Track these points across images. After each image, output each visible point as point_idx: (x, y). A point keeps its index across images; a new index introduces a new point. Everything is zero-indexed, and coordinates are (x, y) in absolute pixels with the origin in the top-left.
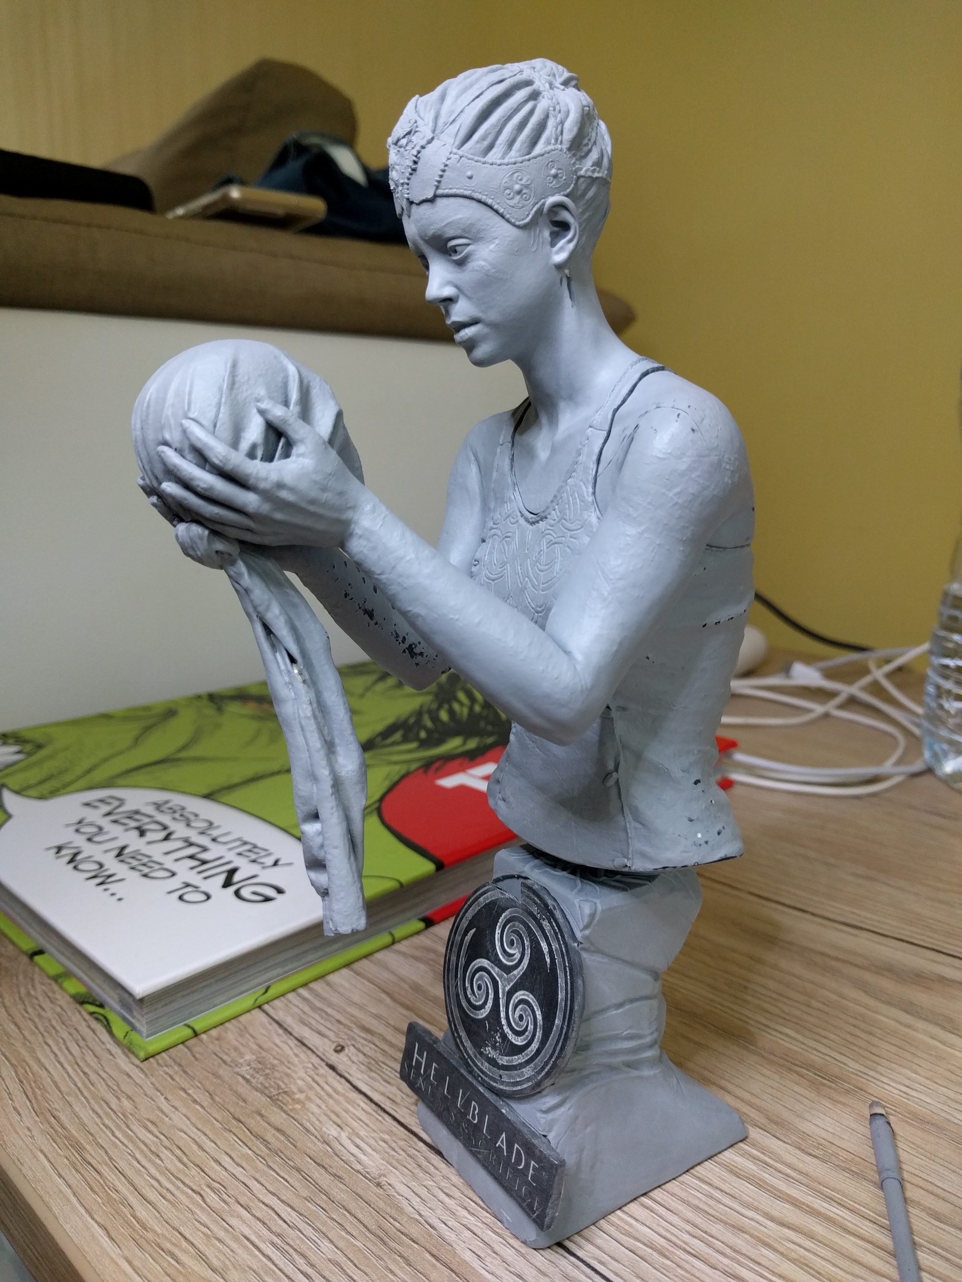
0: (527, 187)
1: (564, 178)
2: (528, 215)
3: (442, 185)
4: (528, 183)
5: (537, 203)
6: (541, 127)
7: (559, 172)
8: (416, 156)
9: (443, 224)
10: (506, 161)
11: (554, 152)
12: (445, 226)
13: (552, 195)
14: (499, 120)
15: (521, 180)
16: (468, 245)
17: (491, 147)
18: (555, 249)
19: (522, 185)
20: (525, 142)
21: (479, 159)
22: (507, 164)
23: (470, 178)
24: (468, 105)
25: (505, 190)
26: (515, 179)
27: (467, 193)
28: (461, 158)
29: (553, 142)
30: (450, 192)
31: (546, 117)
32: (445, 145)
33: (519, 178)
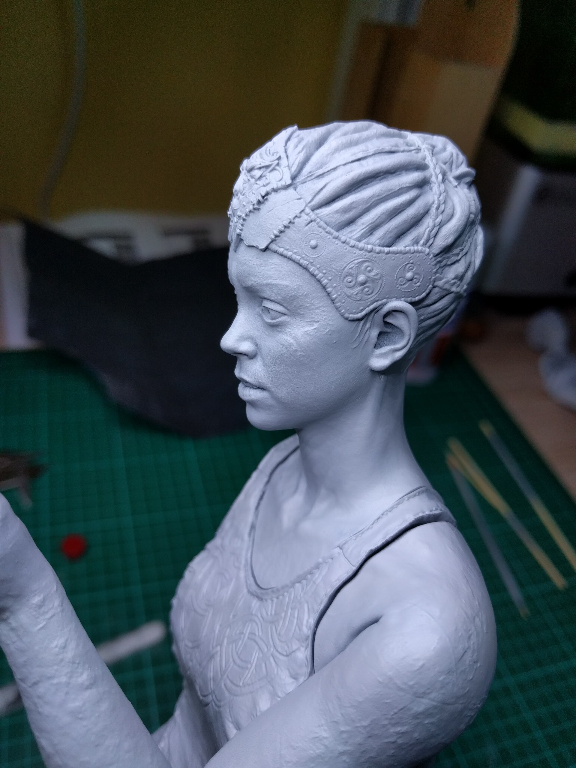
0: (373, 281)
1: (418, 284)
2: (362, 310)
3: (279, 241)
4: (376, 277)
5: (377, 301)
6: (416, 222)
7: (416, 276)
8: (263, 197)
9: (265, 282)
10: (361, 245)
11: (418, 254)
12: (267, 285)
13: (398, 298)
14: (372, 197)
15: (370, 271)
16: (284, 314)
17: (351, 222)
19: (368, 277)
20: (391, 232)
21: (332, 231)
22: (361, 249)
23: (314, 248)
24: (345, 165)
25: (347, 276)
26: (363, 268)
27: (304, 263)
28: (311, 221)
29: (422, 242)
30: (285, 252)
31: (426, 212)
32: (300, 199)
33: (369, 269)
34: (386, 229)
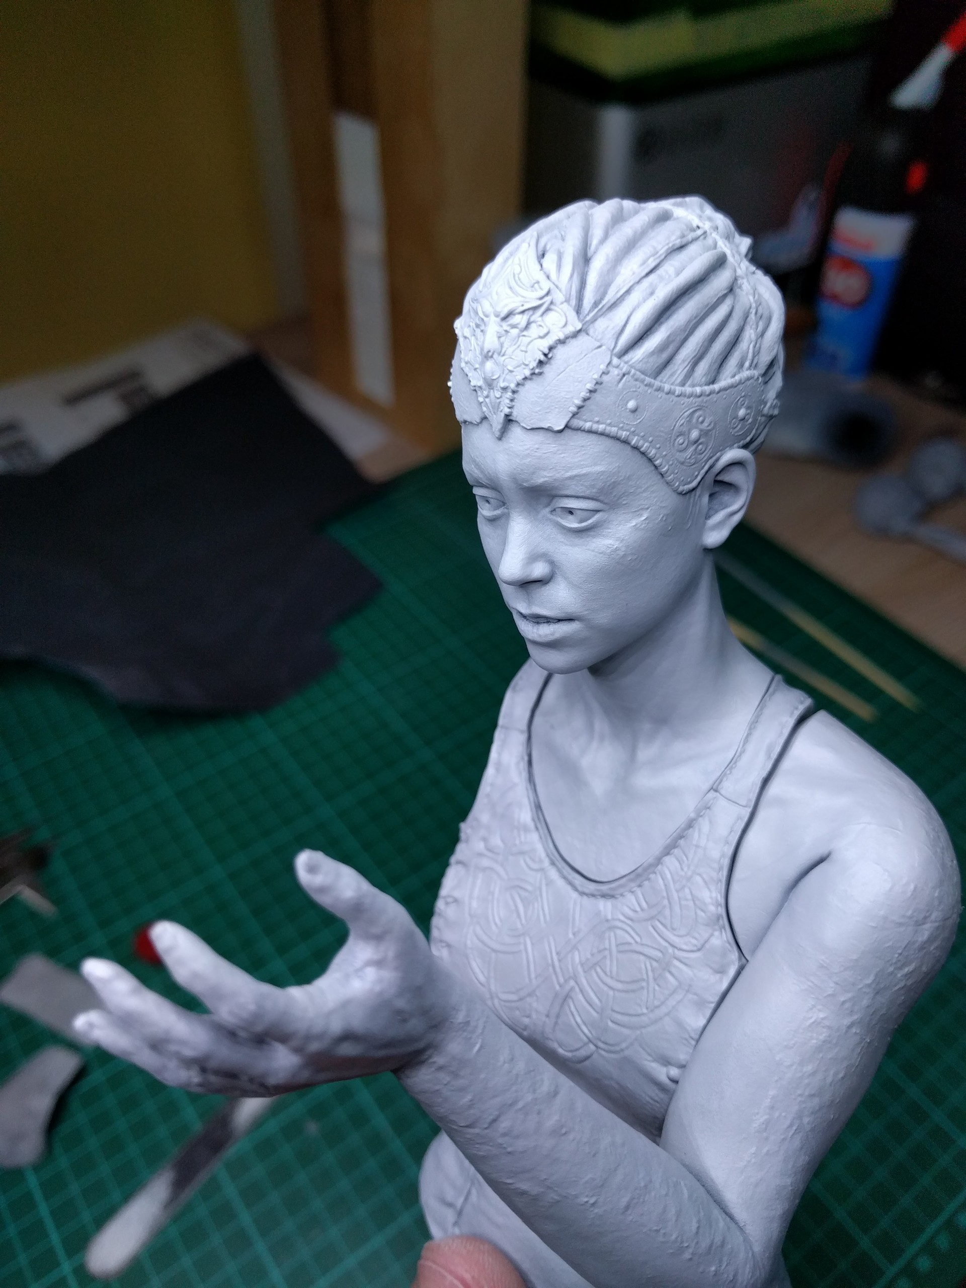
0: (706, 433)
1: (750, 420)
2: (697, 476)
3: (585, 413)
4: (709, 428)
5: (711, 458)
6: (736, 337)
7: (748, 412)
10: (686, 390)
11: (742, 383)
12: (571, 478)
13: (731, 447)
15: (702, 422)
16: (597, 511)
17: (668, 364)
18: (711, 522)
19: (701, 430)
21: (653, 381)
22: (689, 396)
23: (634, 411)
24: (639, 282)
25: (678, 436)
26: (694, 420)
27: (624, 434)
28: (624, 375)
29: (747, 364)
30: (595, 427)
32: (600, 347)
33: (701, 419)
34: (710, 361)
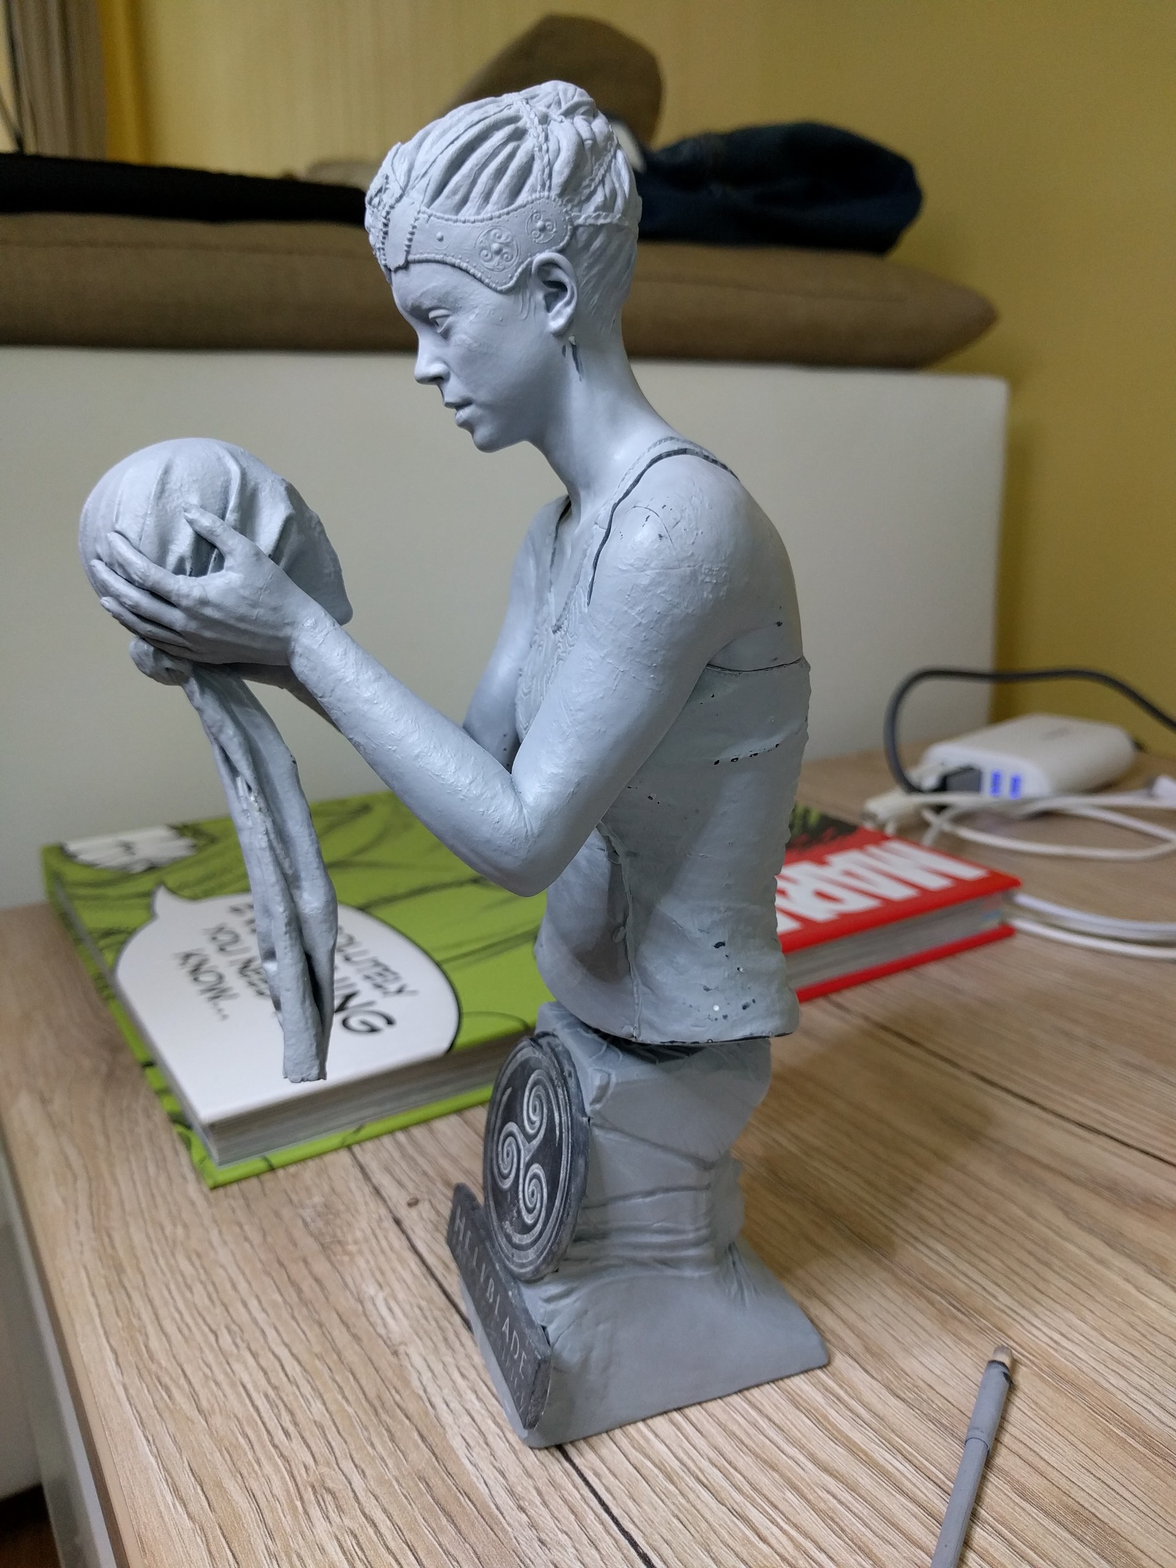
0: (507, 245)
1: (554, 230)
2: (511, 278)
3: (413, 250)
4: (508, 240)
5: (522, 262)
6: (525, 171)
7: (547, 223)
8: (385, 218)
9: (418, 294)
10: (480, 217)
11: (538, 202)
12: (422, 294)
13: (541, 252)
14: (471, 169)
15: (499, 237)
16: (447, 316)
17: (464, 201)
18: (551, 314)
19: (501, 243)
20: (504, 192)
21: (450, 217)
22: (482, 221)
23: (441, 239)
24: (441, 154)
25: (481, 251)
26: (491, 237)
27: (440, 258)
29: (539, 189)
30: (422, 257)
31: (532, 159)
32: (414, 203)
33: (498, 235)
34: (498, 192)
